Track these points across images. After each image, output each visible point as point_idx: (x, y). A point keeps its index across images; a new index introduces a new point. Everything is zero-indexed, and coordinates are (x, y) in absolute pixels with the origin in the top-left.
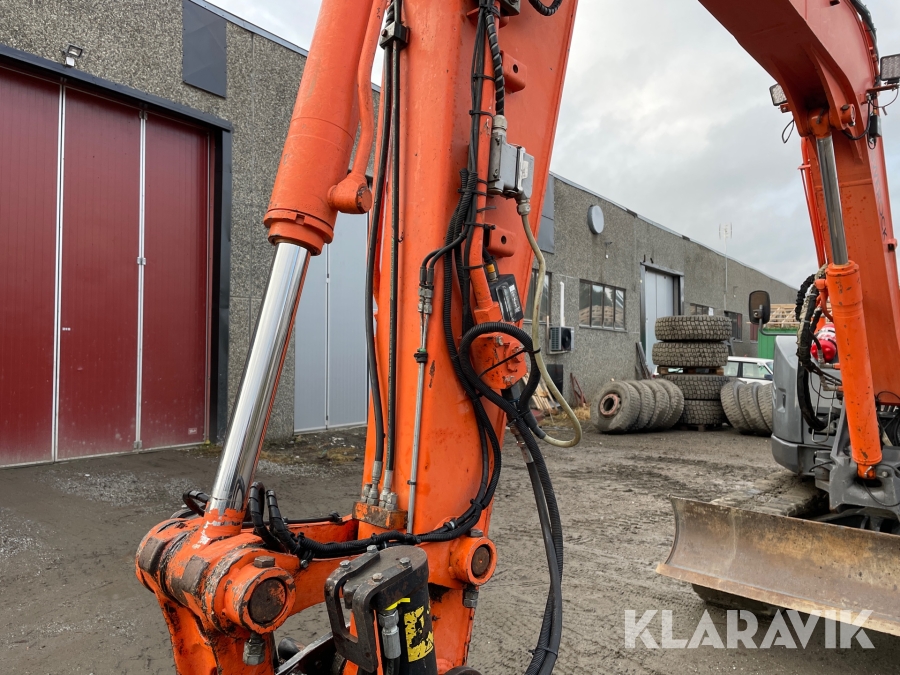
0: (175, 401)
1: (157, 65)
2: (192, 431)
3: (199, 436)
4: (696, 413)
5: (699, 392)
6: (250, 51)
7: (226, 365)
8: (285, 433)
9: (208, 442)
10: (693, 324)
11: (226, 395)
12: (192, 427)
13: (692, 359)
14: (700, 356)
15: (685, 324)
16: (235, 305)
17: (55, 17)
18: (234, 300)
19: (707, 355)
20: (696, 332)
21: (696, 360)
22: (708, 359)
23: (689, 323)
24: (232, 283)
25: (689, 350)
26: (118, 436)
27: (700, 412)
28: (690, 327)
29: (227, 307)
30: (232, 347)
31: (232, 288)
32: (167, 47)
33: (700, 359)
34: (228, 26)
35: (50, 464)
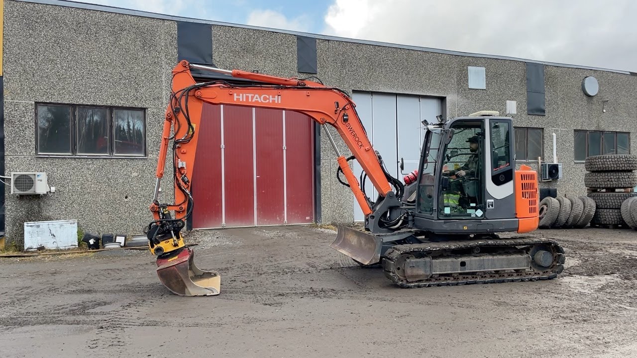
0: (300, 205)
1: (287, 68)
2: (307, 218)
3: (310, 220)
4: (607, 217)
5: (608, 204)
6: (328, 49)
7: (320, 190)
8: (350, 221)
9: (314, 223)
10: (602, 160)
11: (320, 203)
12: (308, 216)
13: (603, 183)
14: (608, 181)
15: (597, 161)
16: (323, 164)
17: (248, 60)
18: (322, 161)
19: (613, 180)
20: (604, 166)
21: (606, 183)
22: (614, 183)
23: (599, 160)
24: (322, 153)
25: (601, 177)
26: (278, 218)
27: (609, 216)
28: (600, 163)
29: (320, 164)
30: (322, 182)
31: (322, 156)
32: (291, 59)
33: (609, 183)
34: (317, 41)
35: (254, 227)
